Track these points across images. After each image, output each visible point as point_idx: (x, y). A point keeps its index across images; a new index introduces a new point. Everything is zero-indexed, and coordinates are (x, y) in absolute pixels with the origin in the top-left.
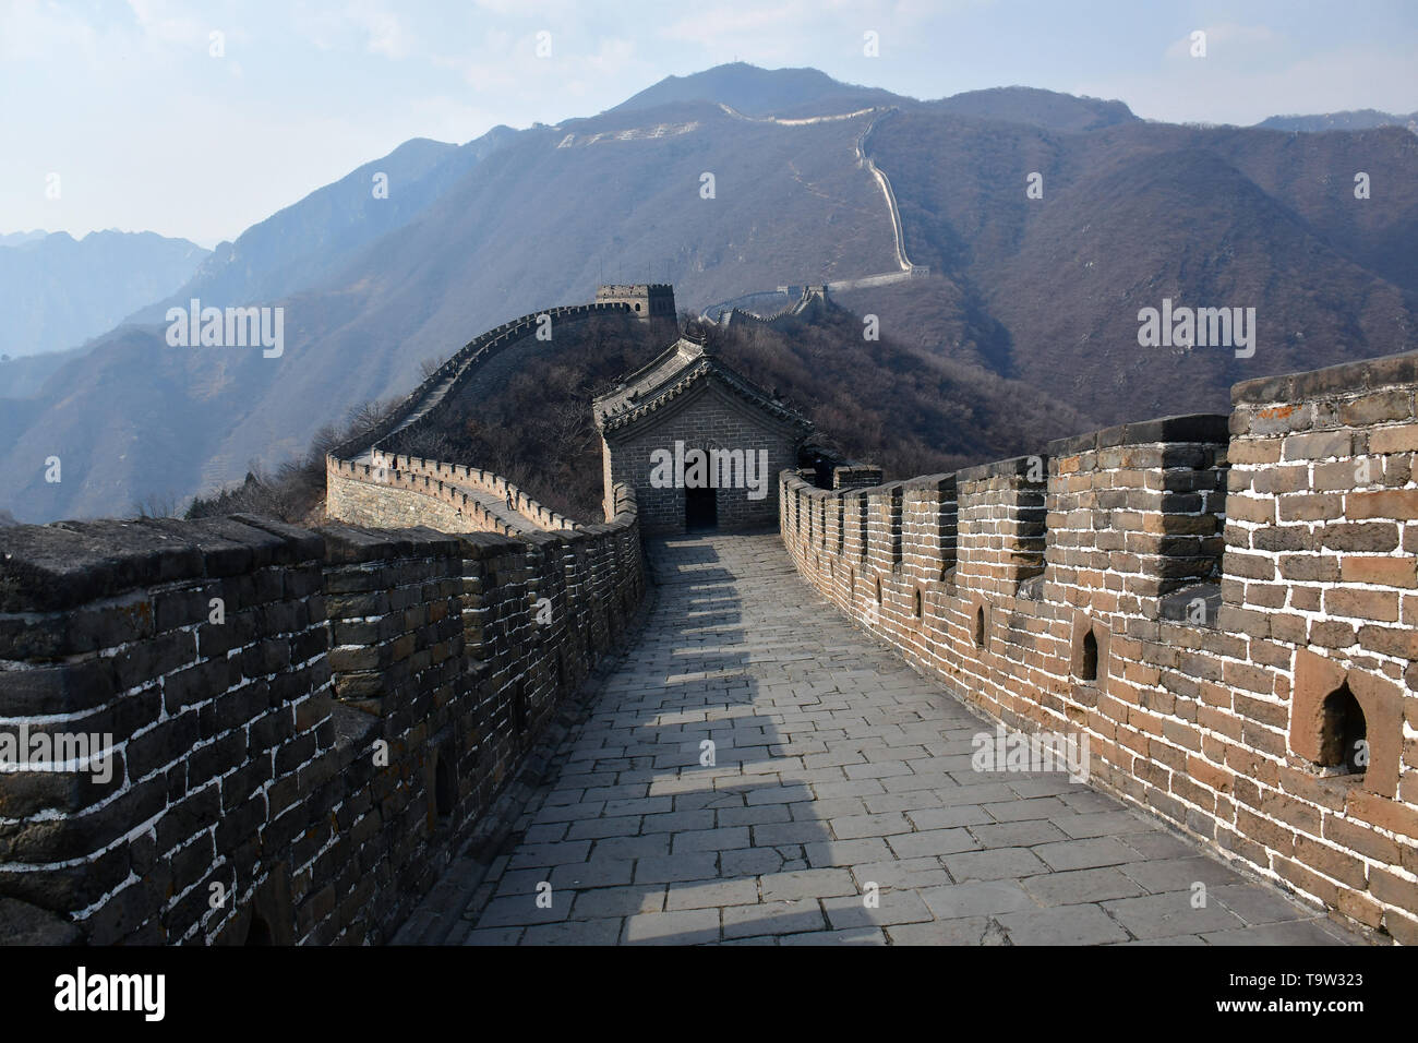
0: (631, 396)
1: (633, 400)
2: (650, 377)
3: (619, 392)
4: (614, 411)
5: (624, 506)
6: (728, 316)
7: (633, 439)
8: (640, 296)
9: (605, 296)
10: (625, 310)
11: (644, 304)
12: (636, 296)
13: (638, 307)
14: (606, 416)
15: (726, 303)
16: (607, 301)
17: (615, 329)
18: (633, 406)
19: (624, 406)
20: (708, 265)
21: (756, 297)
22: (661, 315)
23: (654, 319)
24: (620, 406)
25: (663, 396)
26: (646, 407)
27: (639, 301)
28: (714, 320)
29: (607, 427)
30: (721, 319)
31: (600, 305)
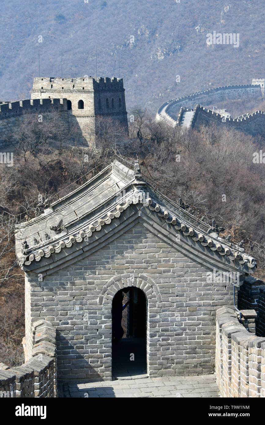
0: (56, 224)
1: (57, 230)
2: (80, 203)
3: (44, 218)
4: (36, 241)
5: (41, 347)
6: (189, 116)
7: (56, 273)
8: (83, 91)
9: (42, 90)
10: (66, 108)
11: (89, 101)
12: (79, 91)
13: (81, 104)
14: (27, 247)
15: (190, 99)
16: (45, 96)
17: (53, 130)
18: (57, 237)
19: (47, 236)
20: (171, 51)
21: (227, 91)
22: (108, 114)
23: (101, 119)
24: (42, 235)
25: (90, 226)
26: (71, 237)
27: (83, 97)
28: (174, 118)
29: (28, 259)
30: (181, 119)
31: (36, 101)
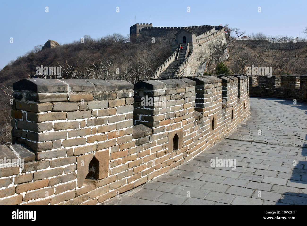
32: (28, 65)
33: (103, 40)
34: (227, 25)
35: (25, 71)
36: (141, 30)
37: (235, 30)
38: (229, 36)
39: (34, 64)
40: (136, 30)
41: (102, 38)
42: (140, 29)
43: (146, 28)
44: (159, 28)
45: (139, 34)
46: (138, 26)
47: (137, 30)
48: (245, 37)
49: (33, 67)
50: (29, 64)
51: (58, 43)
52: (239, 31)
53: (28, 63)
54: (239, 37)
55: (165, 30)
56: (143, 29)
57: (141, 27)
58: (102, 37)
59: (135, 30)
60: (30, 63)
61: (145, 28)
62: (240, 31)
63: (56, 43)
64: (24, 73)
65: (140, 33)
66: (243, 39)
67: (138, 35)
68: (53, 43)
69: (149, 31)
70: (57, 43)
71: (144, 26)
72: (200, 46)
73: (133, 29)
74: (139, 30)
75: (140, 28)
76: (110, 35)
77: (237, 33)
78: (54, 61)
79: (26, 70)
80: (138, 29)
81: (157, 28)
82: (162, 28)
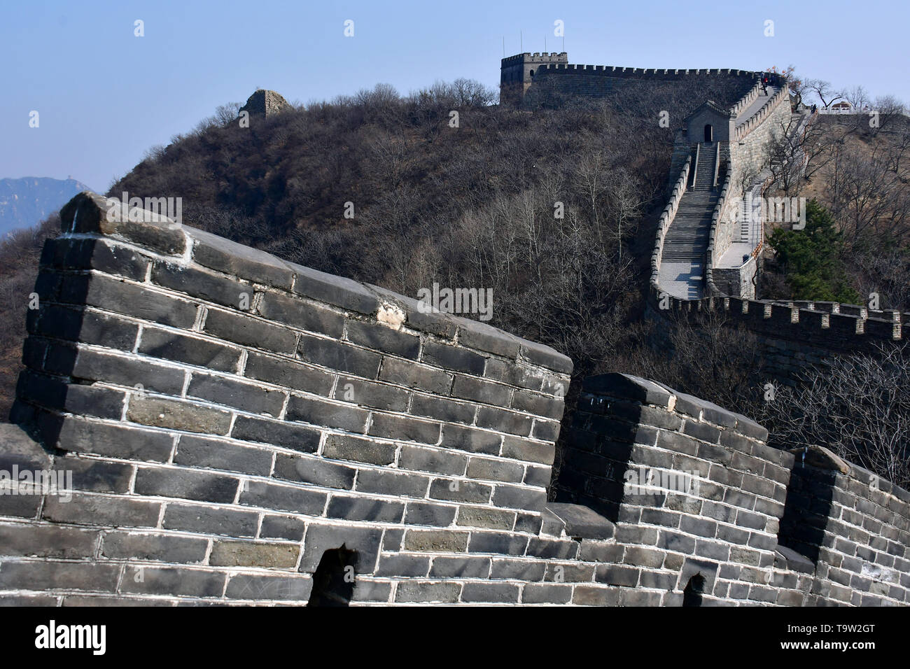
32: (205, 161)
33: (424, 97)
34: (792, 70)
35: (200, 179)
36: (535, 72)
37: (817, 86)
38: (800, 102)
39: (225, 160)
40: (521, 72)
41: (423, 92)
42: (535, 68)
43: (553, 66)
44: (590, 67)
45: (530, 84)
46: (527, 59)
47: (525, 71)
48: (844, 105)
49: (220, 167)
50: (207, 158)
51: (284, 98)
52: (826, 89)
53: (204, 156)
54: (827, 106)
55: (608, 75)
56: (542, 69)
57: (537, 63)
58: (423, 90)
59: (519, 72)
60: (210, 155)
61: (548, 67)
62: (830, 89)
63: (280, 99)
64: (198, 185)
65: (533, 81)
66: (838, 111)
67: (527, 86)
68: (272, 98)
69: (560, 75)
70: (282, 98)
71: (544, 60)
72: (740, 144)
73: (511, 68)
74: (532, 72)
75: (534, 65)
76: (446, 81)
77: (821, 95)
78: (287, 154)
79: (202, 177)
80: (528, 68)
81: (585, 68)
82: (600, 68)
